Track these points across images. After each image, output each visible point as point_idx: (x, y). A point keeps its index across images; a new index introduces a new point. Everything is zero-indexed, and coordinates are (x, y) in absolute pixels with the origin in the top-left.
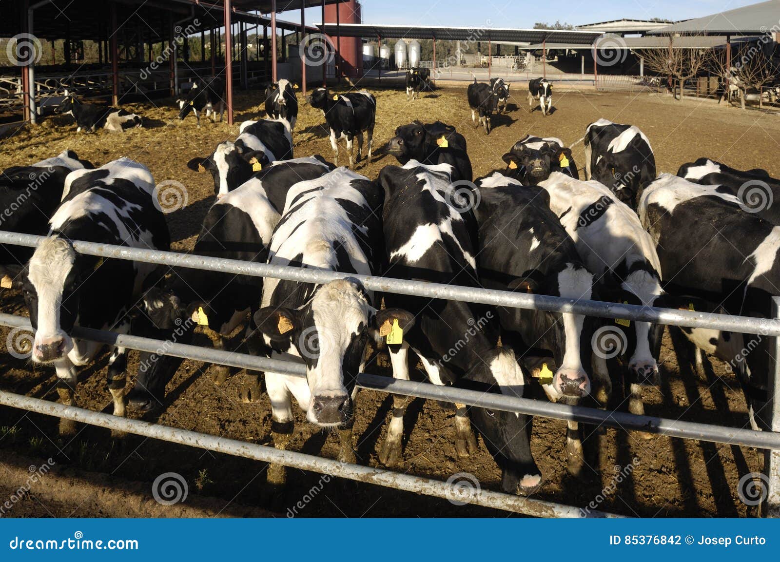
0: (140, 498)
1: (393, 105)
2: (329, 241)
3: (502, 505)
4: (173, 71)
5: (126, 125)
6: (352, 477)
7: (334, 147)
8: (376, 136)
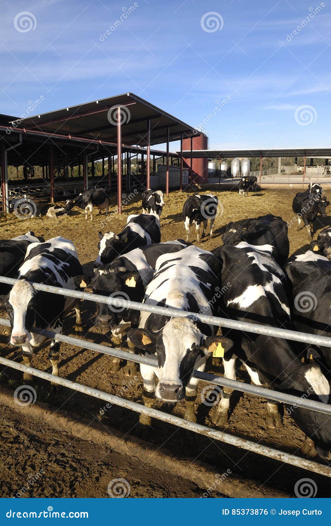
0: (66, 419)
1: (229, 201)
2: (183, 293)
3: (299, 464)
4: (86, 182)
5: (58, 214)
6: (194, 430)
7: (187, 228)
8: (216, 221)
